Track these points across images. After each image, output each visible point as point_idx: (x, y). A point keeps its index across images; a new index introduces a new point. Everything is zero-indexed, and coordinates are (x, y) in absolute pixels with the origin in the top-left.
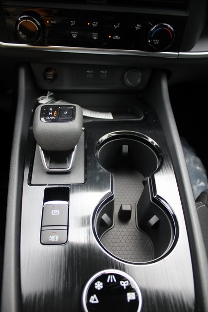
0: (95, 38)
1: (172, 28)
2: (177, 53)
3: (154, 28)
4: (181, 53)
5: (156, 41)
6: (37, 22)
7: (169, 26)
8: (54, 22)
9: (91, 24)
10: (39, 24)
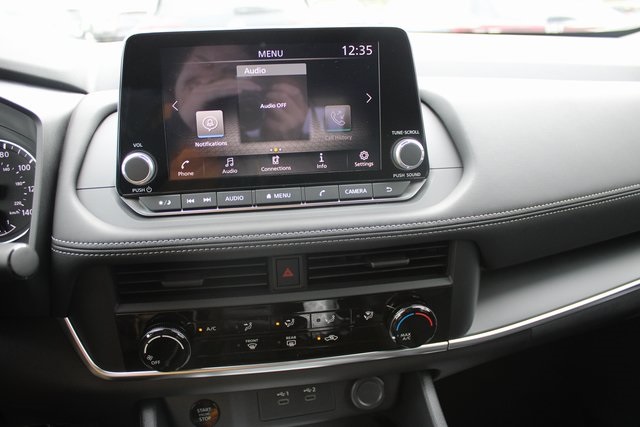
0: (291, 345)
1: (428, 310)
2: (446, 343)
3: (399, 314)
4: (451, 342)
5: (406, 336)
6: (179, 334)
7: (422, 308)
8: (213, 328)
9: (282, 324)
10: (183, 336)
